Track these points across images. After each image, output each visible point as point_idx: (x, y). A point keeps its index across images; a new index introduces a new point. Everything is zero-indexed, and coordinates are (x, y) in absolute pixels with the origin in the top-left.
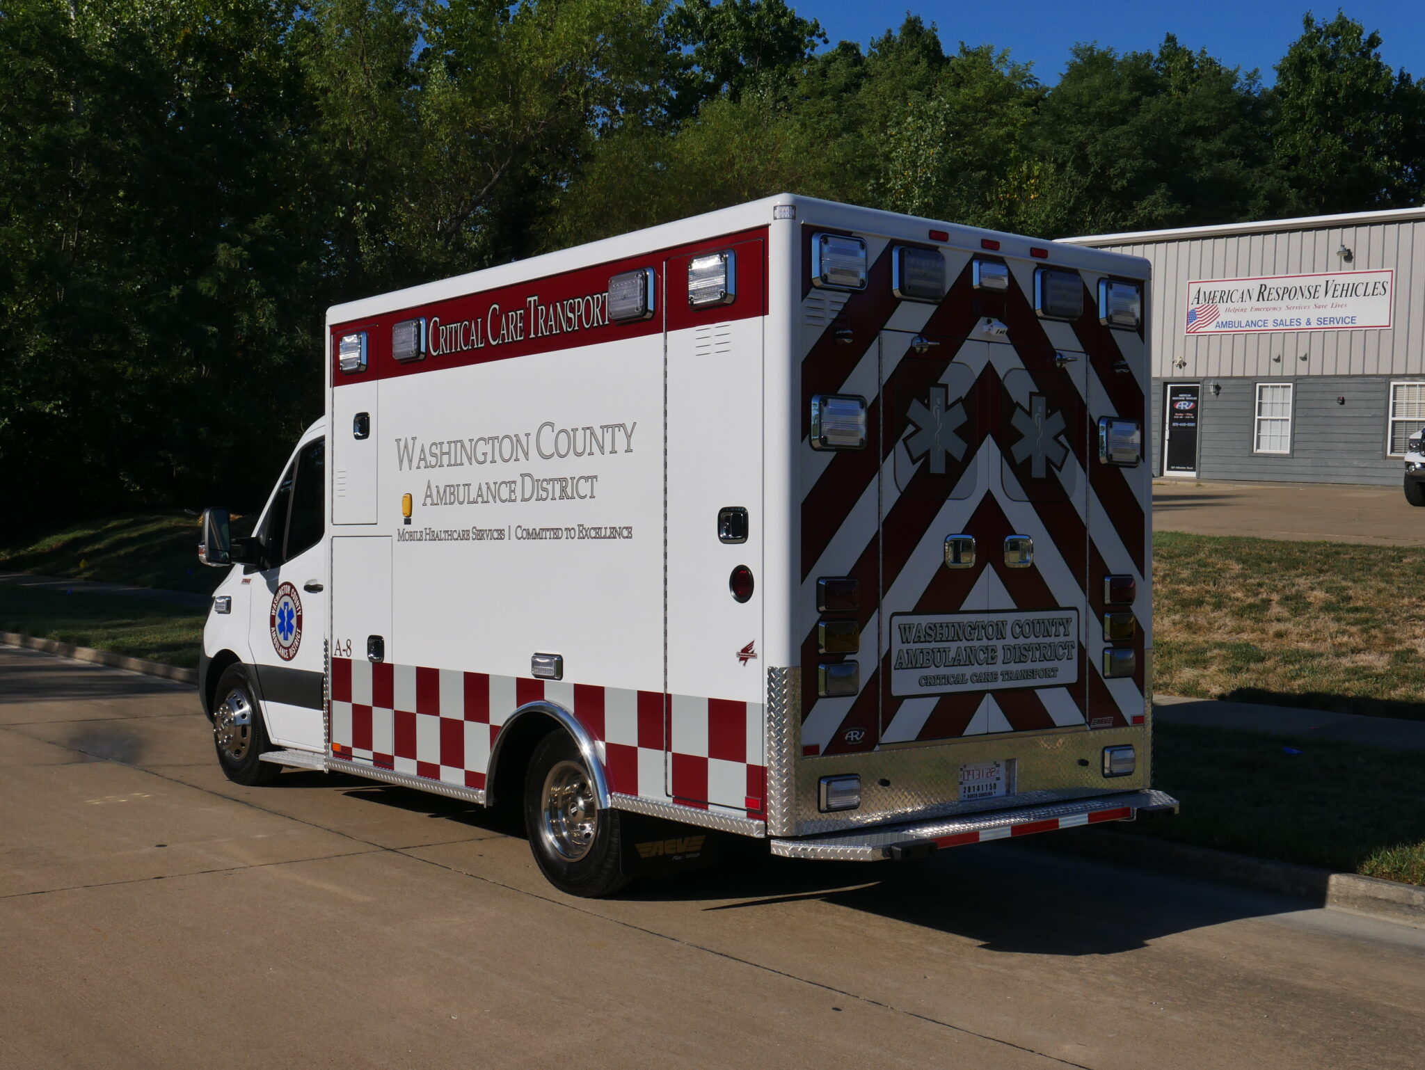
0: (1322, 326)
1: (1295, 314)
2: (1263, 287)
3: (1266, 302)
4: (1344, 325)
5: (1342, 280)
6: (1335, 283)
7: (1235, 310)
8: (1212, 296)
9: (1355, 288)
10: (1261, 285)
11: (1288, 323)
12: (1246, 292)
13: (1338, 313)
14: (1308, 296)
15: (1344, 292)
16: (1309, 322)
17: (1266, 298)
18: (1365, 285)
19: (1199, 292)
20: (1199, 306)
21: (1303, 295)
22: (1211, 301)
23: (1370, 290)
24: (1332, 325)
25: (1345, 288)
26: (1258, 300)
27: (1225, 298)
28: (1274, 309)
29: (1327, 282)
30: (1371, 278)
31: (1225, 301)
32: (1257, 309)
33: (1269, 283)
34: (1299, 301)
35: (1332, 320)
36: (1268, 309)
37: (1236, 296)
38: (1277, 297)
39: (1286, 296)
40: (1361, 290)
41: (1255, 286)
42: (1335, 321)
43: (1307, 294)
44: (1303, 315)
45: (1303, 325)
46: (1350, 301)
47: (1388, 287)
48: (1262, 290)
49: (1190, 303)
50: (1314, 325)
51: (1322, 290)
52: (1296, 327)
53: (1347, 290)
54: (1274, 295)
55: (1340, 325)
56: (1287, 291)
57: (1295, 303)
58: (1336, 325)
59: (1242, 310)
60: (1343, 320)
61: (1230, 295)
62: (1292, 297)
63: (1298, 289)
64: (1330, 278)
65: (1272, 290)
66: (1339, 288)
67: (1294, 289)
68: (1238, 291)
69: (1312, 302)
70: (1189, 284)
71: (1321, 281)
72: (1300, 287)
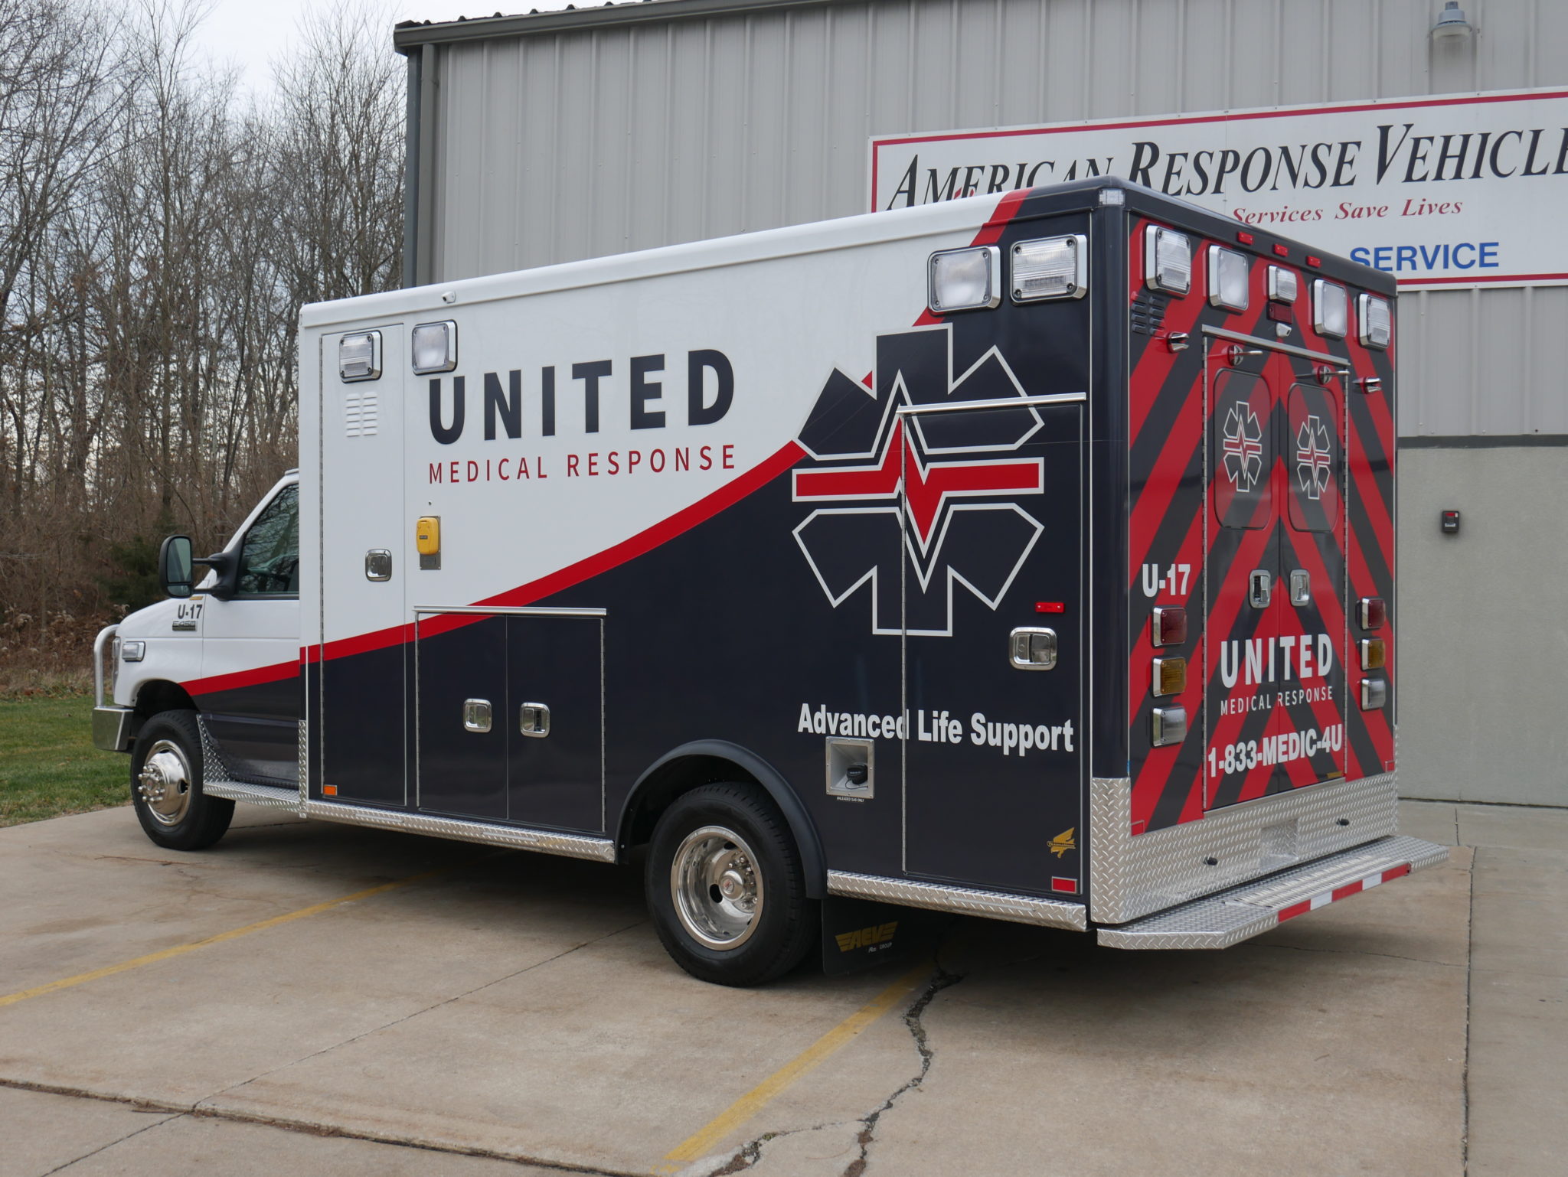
2: (1147, 153)
4: (1454, 272)
5: (1433, 122)
6: (1414, 133)
8: (961, 180)
9: (1490, 152)
10: (1140, 147)
13: (1427, 232)
14: (1315, 177)
15: (1451, 165)
18: (1528, 137)
19: (913, 169)
21: (1294, 177)
23: (1546, 156)
24: (1407, 273)
25: (1455, 148)
29: (1384, 131)
30: (1555, 117)
33: (1169, 140)
35: (1407, 255)
38: (1198, 186)
39: (1232, 180)
40: (1512, 155)
41: (1116, 147)
42: (1419, 258)
43: (1308, 170)
46: (1472, 191)
48: (1144, 164)
49: (880, 208)
51: (1366, 159)
53: (1461, 157)
55: (1438, 271)
56: (1232, 161)
57: (1264, 201)
58: (1423, 272)
60: (1450, 255)
61: (1026, 180)
62: (1254, 182)
63: (1276, 154)
64: (1396, 119)
65: (1179, 160)
66: (1433, 152)
67: (1260, 157)
68: (1052, 165)
69: (1329, 197)
70: (876, 144)
71: (1364, 127)
72: (1285, 151)
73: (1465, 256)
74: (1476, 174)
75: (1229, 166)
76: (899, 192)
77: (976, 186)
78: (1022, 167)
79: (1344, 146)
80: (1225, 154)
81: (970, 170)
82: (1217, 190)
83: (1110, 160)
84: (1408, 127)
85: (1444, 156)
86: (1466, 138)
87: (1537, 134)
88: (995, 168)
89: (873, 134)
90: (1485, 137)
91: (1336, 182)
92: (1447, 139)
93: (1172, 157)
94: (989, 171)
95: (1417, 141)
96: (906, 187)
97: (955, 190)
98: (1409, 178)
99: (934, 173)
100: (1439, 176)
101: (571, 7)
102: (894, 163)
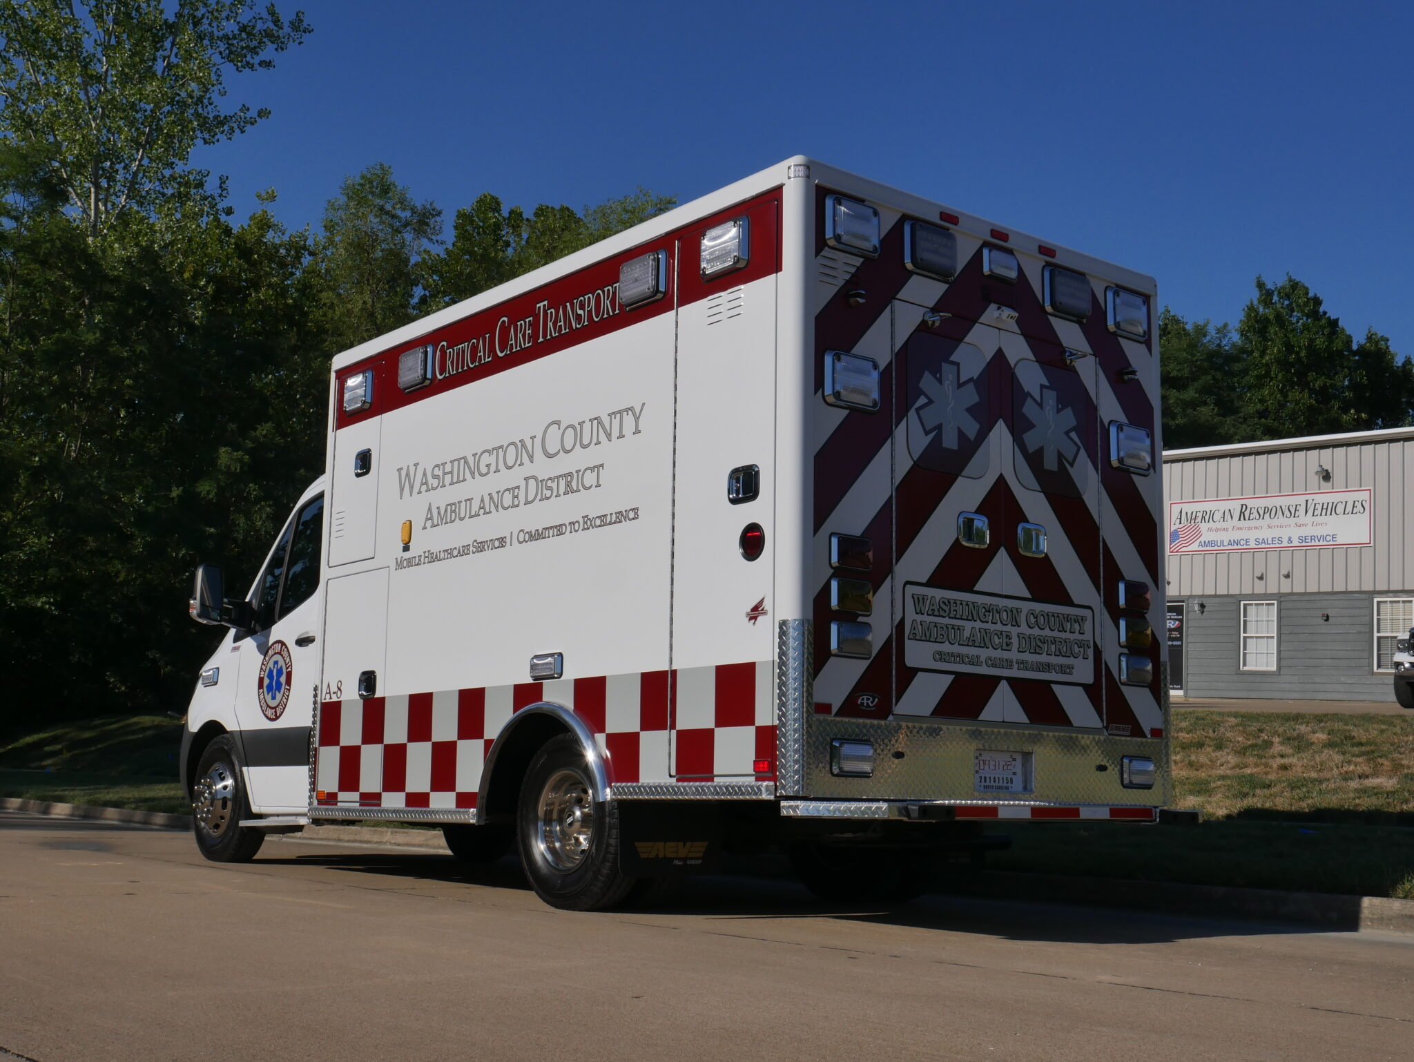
0: (1304, 544)
1: (1277, 533)
2: (1245, 507)
3: (1247, 521)
4: (1325, 543)
5: (1321, 499)
6: (1315, 502)
7: (1217, 530)
8: (1194, 516)
9: (1334, 508)
10: (1243, 505)
11: (1270, 541)
12: (1227, 512)
13: (1318, 531)
14: (1289, 515)
15: (1324, 511)
16: (1290, 540)
17: (1247, 518)
18: (1344, 503)
19: (1181, 512)
20: (1181, 526)
21: (1283, 515)
22: (1193, 522)
23: (1349, 509)
24: (1313, 543)
25: (1325, 507)
26: (1240, 520)
27: (1207, 518)
28: (1256, 528)
29: (1307, 501)
30: (1350, 497)
31: (1207, 521)
32: (1238, 529)
33: (1250, 503)
34: (1280, 520)
35: (1313, 538)
36: (1249, 528)
37: (1217, 516)
38: (1258, 517)
39: (1267, 515)
40: (1340, 509)
41: (1237, 506)
42: (1317, 539)
43: (1287, 513)
44: (1285, 534)
45: (1285, 544)
46: (1330, 519)
47: (1367, 505)
48: (1243, 511)
49: (1172, 523)
50: (1296, 543)
51: (1302, 509)
52: (1277, 545)
53: (1327, 509)
54: (1255, 514)
55: (1321, 543)
56: (1267, 510)
57: (1275, 522)
58: (1317, 544)
59: (1224, 529)
60: (1324, 538)
61: (1212, 515)
62: (1273, 516)
63: (1278, 508)
64: (1309, 497)
65: (1253, 509)
66: (1319, 507)
67: (1274, 509)
68: (1219, 511)
69: (1292, 520)
71: (1301, 500)
72: (1281, 507)
73: (1328, 538)
74: (1331, 514)
75: (1266, 512)
78: (1210, 511)
79: (1297, 506)
80: (1265, 507)
82: (1262, 519)
83: (1234, 510)
84: (1313, 500)
86: (1328, 503)
87: (1346, 502)
90: (1333, 503)
91: (1294, 516)
92: (1323, 503)
93: (1251, 508)
95: (1315, 504)
98: (1314, 515)
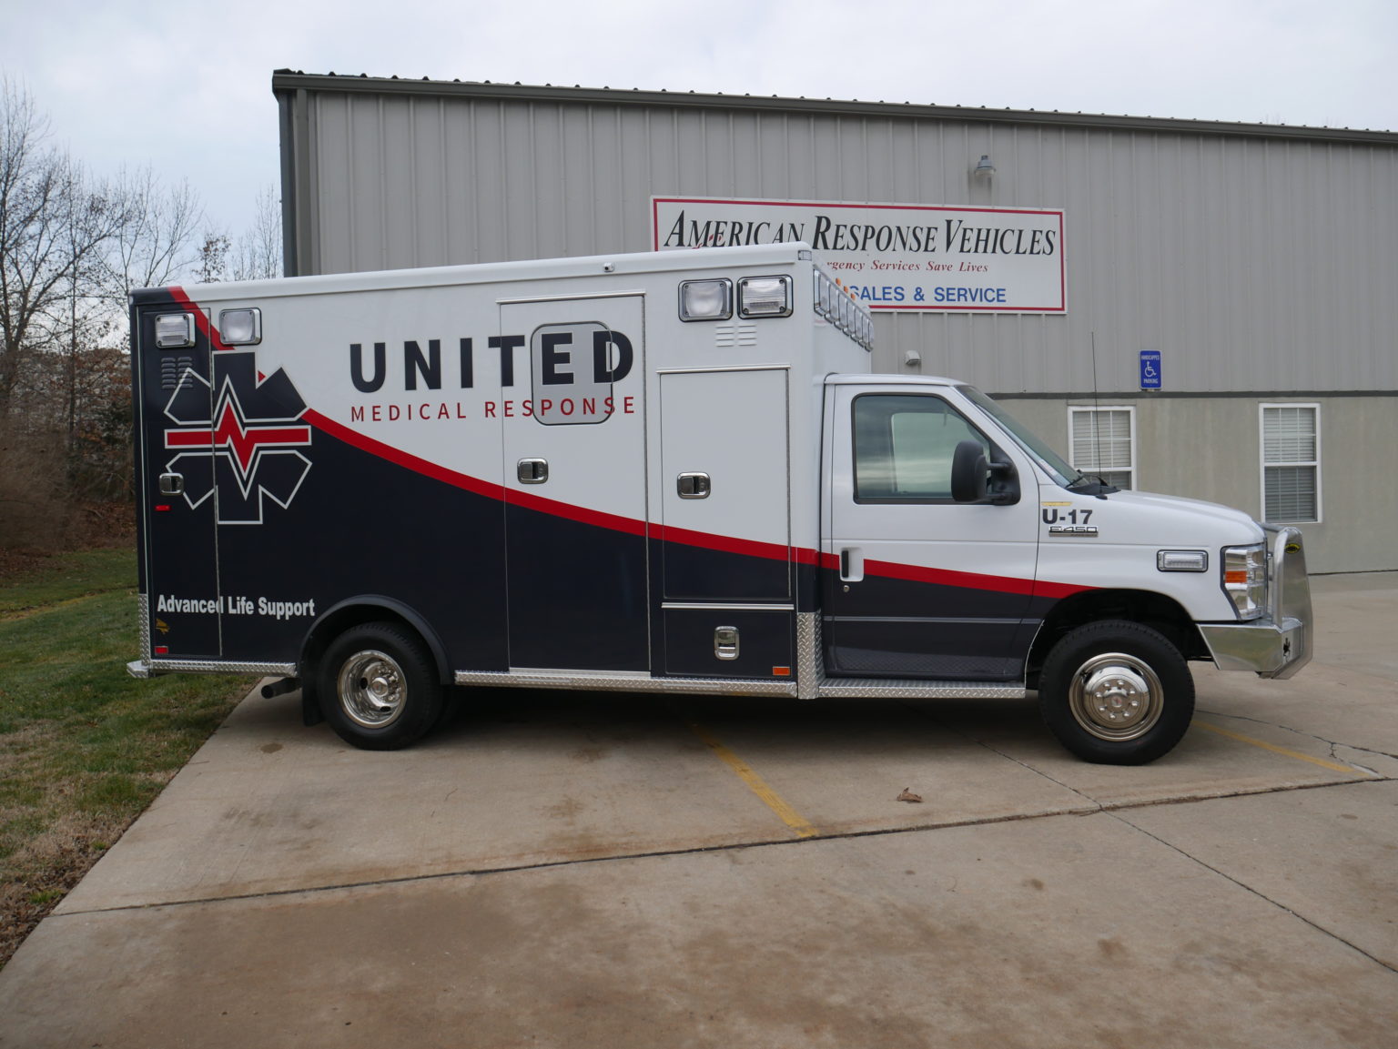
0: (945, 303)
1: (892, 278)
2: (824, 223)
3: (831, 252)
4: (985, 304)
5: (974, 221)
6: (964, 226)
8: (712, 231)
9: (1000, 239)
10: (820, 219)
11: (879, 294)
12: (787, 229)
13: (972, 281)
14: (915, 246)
15: (982, 244)
16: (919, 294)
17: (830, 245)
18: (1017, 233)
19: (681, 220)
21: (904, 244)
22: (710, 244)
23: (1025, 244)
24: (962, 303)
25: (983, 236)
26: (815, 247)
27: (743, 237)
28: (849, 266)
29: (949, 222)
30: (1029, 223)
31: (743, 244)
33: (837, 216)
34: (897, 254)
35: (962, 293)
36: (836, 267)
38: (852, 245)
39: (871, 243)
40: (1010, 242)
41: (807, 218)
42: (968, 295)
43: (911, 241)
44: (909, 281)
45: (909, 300)
46: (992, 260)
47: (1056, 241)
48: (822, 229)
49: (663, 243)
50: (930, 300)
51: (940, 237)
52: (894, 303)
53: (987, 241)
54: (847, 239)
55: (977, 303)
56: (871, 233)
57: (888, 257)
58: (970, 303)
60: (983, 294)
61: (754, 233)
62: (883, 245)
63: (894, 231)
64: (954, 216)
65: (842, 229)
66: (972, 236)
67: (885, 230)
68: (769, 225)
69: (922, 258)
70: (656, 201)
71: (939, 219)
72: (899, 229)
73: (990, 295)
74: (994, 251)
75: (869, 235)
76: (672, 233)
77: (722, 233)
78: (751, 224)
79: (929, 229)
80: (867, 228)
81: (718, 223)
82: (864, 249)
83: (803, 225)
84: (961, 222)
85: (978, 240)
86: (988, 231)
87: (1021, 232)
88: (734, 224)
89: (652, 194)
90: (997, 231)
91: (926, 250)
92: (980, 230)
93: (838, 227)
94: (730, 225)
95: (965, 230)
96: (677, 230)
97: (709, 236)
98: (962, 251)
99: (695, 223)
100: (976, 251)
101: (426, 78)
102: (668, 214)
